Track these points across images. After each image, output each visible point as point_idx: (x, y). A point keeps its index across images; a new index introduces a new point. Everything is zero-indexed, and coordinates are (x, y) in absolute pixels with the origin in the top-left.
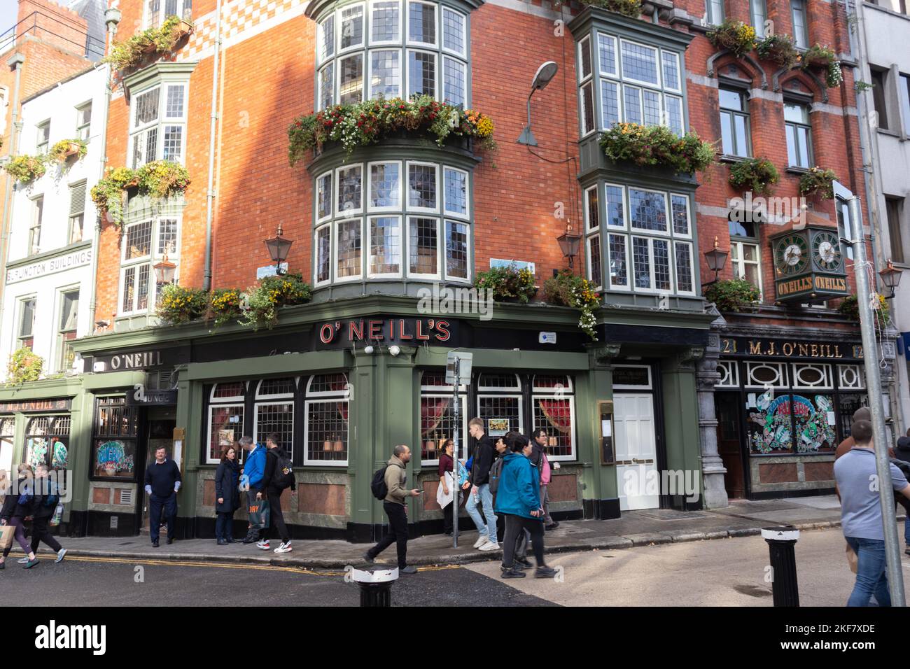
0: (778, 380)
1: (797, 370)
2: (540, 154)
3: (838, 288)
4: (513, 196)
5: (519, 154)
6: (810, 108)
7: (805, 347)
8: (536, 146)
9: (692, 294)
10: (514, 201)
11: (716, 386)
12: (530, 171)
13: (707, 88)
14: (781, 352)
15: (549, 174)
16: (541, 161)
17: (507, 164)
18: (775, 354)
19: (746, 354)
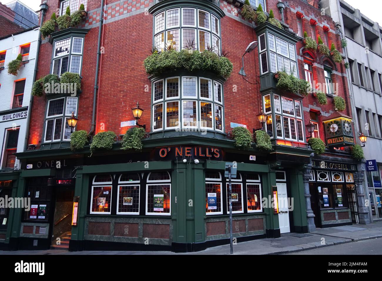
0: (327, 179)
1: (333, 174)
2: (247, 79)
3: (351, 142)
4: (238, 96)
5: (239, 79)
6: (331, 72)
7: (336, 165)
8: (245, 76)
9: (303, 142)
10: (239, 98)
11: (309, 180)
12: (244, 86)
13: (300, 60)
14: (329, 167)
15: (250, 88)
16: (247, 82)
17: (235, 82)
18: (327, 168)
19: (319, 167)
